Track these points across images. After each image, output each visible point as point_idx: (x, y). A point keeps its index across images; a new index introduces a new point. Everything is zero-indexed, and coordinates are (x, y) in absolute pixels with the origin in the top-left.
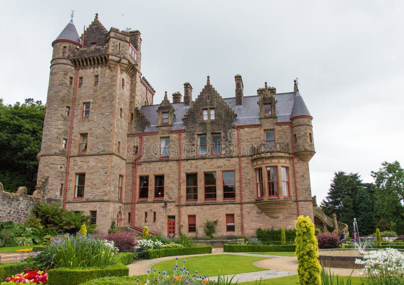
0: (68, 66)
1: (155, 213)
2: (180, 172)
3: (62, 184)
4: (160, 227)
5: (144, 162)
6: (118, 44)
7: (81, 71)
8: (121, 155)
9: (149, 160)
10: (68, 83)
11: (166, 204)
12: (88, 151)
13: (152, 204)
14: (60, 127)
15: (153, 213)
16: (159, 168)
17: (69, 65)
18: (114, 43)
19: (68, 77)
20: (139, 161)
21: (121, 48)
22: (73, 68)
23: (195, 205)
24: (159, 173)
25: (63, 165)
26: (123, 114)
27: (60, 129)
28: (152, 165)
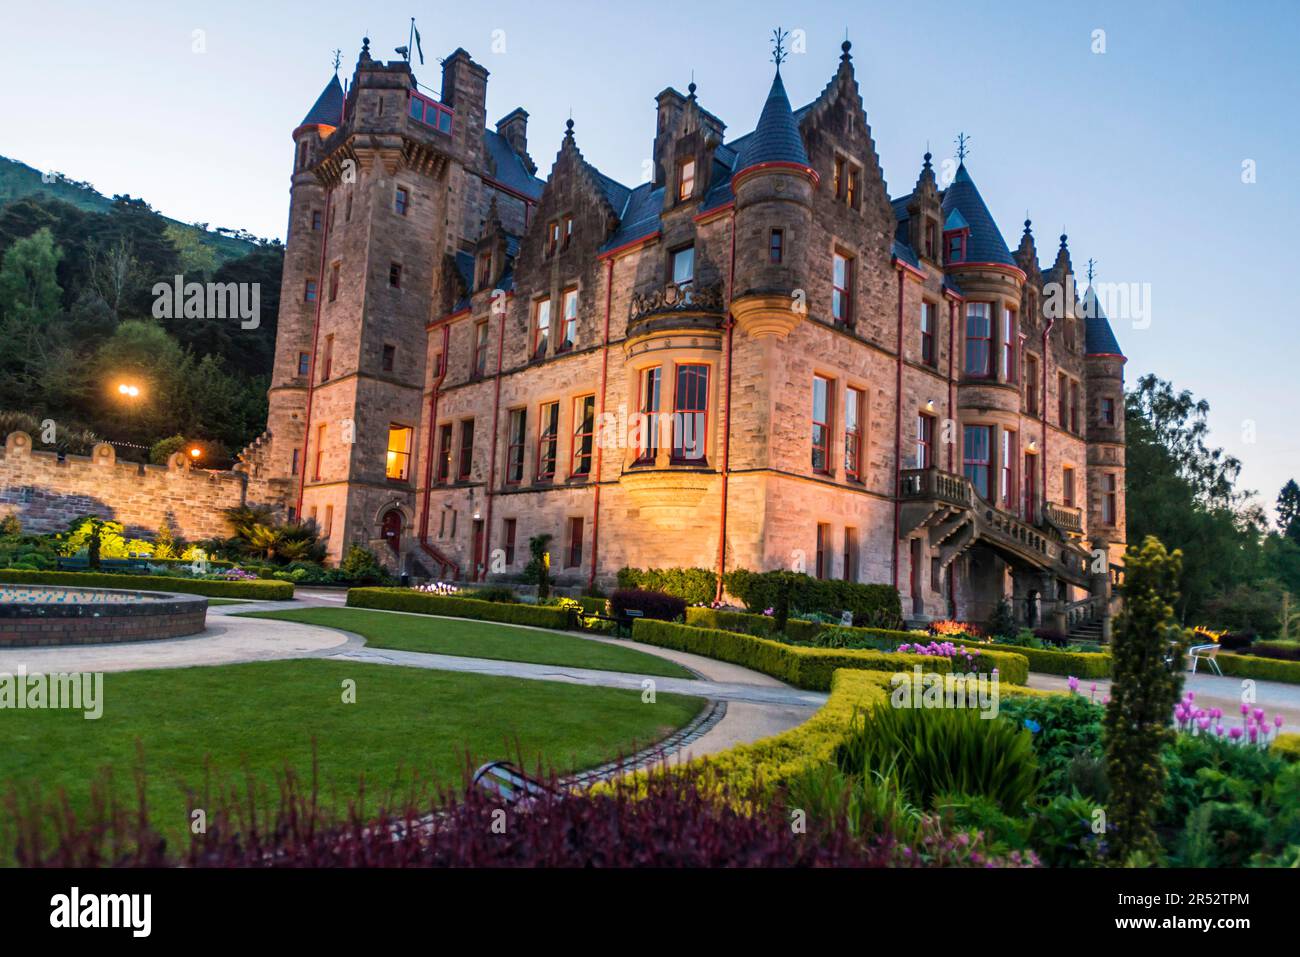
0: (311, 187)
1: (455, 512)
2: (497, 408)
3: (296, 451)
4: (459, 549)
5: (448, 389)
6: (378, 100)
7: (334, 192)
8: (397, 376)
9: (454, 384)
10: (308, 224)
11: (471, 492)
12: (334, 375)
13: (451, 492)
14: (294, 326)
15: (452, 514)
16: (469, 402)
17: (310, 183)
18: (365, 100)
19: (309, 213)
20: (442, 387)
21: (384, 110)
22: (321, 189)
23: (517, 493)
24: (467, 413)
25: (300, 408)
26: (403, 278)
27: (293, 331)
28: (457, 397)
